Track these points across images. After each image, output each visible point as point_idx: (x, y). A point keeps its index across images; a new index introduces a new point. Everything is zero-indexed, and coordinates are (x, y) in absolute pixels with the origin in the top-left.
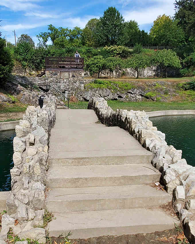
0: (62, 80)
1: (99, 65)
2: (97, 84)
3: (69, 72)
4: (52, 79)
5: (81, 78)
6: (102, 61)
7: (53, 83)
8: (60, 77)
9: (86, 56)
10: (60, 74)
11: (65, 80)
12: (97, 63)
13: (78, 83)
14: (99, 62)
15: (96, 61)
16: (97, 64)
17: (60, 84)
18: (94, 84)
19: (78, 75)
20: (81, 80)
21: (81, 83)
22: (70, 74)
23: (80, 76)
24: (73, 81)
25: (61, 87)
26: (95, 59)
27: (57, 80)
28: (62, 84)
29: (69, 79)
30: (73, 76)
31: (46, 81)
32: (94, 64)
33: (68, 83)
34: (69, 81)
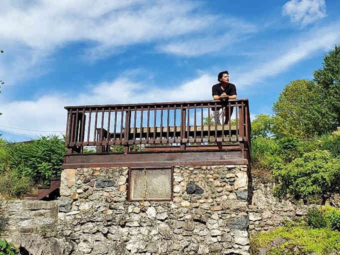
0: (137, 210)
1: (322, 177)
2: (322, 232)
3: (172, 168)
4: (85, 206)
5: (232, 196)
6: (330, 164)
7: (91, 225)
8: (128, 198)
9: (280, 160)
10: (128, 181)
11: (151, 212)
12: (317, 172)
13: (215, 225)
14: (320, 168)
15: (310, 166)
16: (314, 175)
17: (125, 230)
18: (305, 232)
19: (217, 183)
20: (234, 207)
21: (231, 225)
22: (177, 179)
23: (228, 187)
24: (188, 216)
25: (129, 247)
26: (306, 160)
27: (110, 212)
28: (134, 232)
29: (173, 206)
30: (193, 190)
31: (60, 215)
32: (306, 175)
33: (163, 225)
34: (170, 213)
